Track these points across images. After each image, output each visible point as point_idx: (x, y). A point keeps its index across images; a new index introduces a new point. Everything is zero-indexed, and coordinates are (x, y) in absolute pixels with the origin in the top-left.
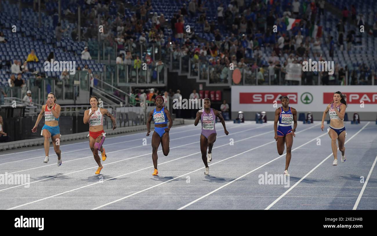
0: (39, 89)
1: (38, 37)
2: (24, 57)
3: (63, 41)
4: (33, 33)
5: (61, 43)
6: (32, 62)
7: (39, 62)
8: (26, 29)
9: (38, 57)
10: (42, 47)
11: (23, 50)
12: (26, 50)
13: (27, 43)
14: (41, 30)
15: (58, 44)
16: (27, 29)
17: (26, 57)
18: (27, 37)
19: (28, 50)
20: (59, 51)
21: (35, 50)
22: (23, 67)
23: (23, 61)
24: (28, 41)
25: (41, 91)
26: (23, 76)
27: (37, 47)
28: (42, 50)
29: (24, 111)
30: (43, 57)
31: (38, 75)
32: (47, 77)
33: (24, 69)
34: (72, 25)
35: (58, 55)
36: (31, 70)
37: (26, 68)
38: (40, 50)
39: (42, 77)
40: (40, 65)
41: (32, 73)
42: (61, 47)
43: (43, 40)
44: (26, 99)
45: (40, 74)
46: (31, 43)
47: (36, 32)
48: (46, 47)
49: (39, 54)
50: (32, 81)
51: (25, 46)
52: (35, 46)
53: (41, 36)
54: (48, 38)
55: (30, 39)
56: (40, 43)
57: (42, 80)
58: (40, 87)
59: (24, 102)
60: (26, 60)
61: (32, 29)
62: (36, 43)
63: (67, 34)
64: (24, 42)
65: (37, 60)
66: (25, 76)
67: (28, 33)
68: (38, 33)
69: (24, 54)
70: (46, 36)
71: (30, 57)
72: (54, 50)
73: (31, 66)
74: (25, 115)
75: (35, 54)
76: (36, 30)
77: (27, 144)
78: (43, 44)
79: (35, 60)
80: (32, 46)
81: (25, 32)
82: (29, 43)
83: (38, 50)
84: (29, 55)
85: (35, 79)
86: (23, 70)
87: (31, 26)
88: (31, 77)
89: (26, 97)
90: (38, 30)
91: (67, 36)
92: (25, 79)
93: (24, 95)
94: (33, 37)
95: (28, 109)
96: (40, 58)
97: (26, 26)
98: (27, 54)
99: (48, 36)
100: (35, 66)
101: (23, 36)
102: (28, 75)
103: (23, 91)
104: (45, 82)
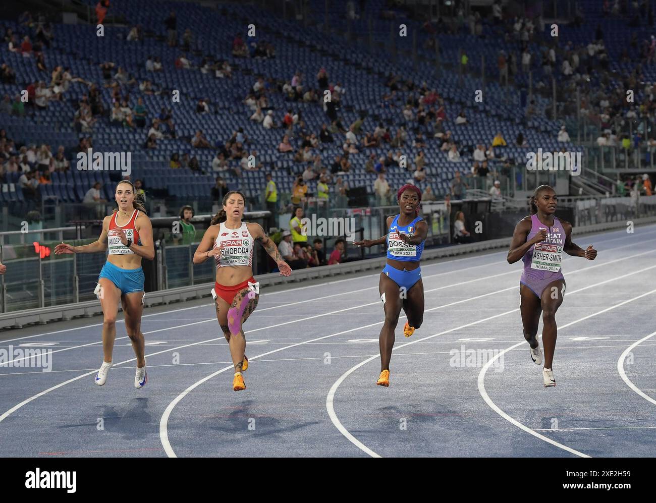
0: (508, 179)
1: (505, 116)
2: (489, 140)
3: (535, 119)
4: (500, 112)
5: (533, 124)
6: (499, 147)
7: (507, 146)
8: (491, 107)
9: (506, 141)
10: (510, 128)
11: (488, 132)
12: (491, 132)
13: (492, 124)
14: (509, 107)
15: (530, 124)
16: (493, 107)
17: (491, 141)
18: (493, 116)
19: (494, 132)
20: (531, 132)
21: (502, 132)
22: (488, 153)
23: (488, 145)
24: (493, 121)
25: (510, 180)
26: (488, 163)
27: (505, 128)
28: (511, 132)
29: (490, 206)
30: (512, 140)
31: (506, 162)
32: (517, 164)
33: (489, 155)
34: (546, 100)
35: (530, 137)
36: (498, 156)
37: (492, 155)
38: (508, 132)
39: (510, 163)
40: (508, 150)
41: (499, 160)
42: (533, 127)
43: (512, 120)
44: (494, 192)
45: (509, 162)
46: (497, 124)
47: (503, 111)
48: (515, 128)
49: (507, 137)
50: (500, 169)
51: (490, 128)
52: (502, 127)
53: (509, 116)
54: (518, 118)
55: (496, 119)
56: (508, 123)
57: (511, 168)
58: (509, 176)
59: (490, 195)
60: (491, 144)
61: (498, 107)
62: (503, 124)
63: (540, 112)
64: (489, 123)
65: (505, 144)
66: (491, 164)
67: (493, 112)
68: (505, 111)
69: (490, 137)
70: (515, 115)
71: (496, 141)
72: (525, 132)
73: (498, 152)
74: (492, 211)
75: (502, 137)
76: (502, 107)
77: (493, 245)
78: (512, 125)
79: (502, 143)
80: (498, 128)
81: (490, 111)
82: (495, 123)
83: (505, 132)
84: (495, 139)
85: (502, 167)
86: (489, 157)
87: (497, 103)
88: (497, 165)
89: (493, 189)
90: (506, 108)
91: (541, 114)
92: (491, 167)
93: (490, 187)
94: (499, 117)
95: (495, 203)
96: (509, 141)
97: (490, 103)
98: (493, 137)
99: (518, 115)
100: (503, 151)
101: (487, 116)
102: (495, 163)
103: (489, 182)
104: (515, 170)
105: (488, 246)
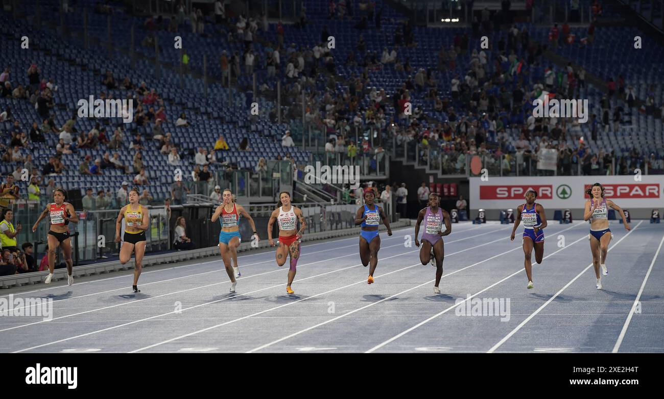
0: (230, 184)
1: (227, 118)
2: (211, 143)
3: (259, 123)
4: (222, 114)
5: (257, 127)
6: (221, 150)
7: (229, 150)
8: (213, 109)
9: (228, 144)
10: (233, 131)
11: (210, 135)
12: (213, 135)
13: (214, 126)
14: (231, 110)
15: (253, 127)
16: (215, 109)
17: (213, 144)
18: (215, 119)
19: (216, 136)
20: (254, 136)
21: (225, 135)
22: (209, 156)
23: (210, 149)
24: (215, 123)
25: (232, 186)
26: (210, 168)
27: (227, 131)
28: (233, 136)
30: (234, 144)
31: (228, 166)
32: (239, 169)
33: (211, 158)
34: (270, 103)
35: (253, 141)
36: (219, 160)
37: (214, 158)
38: (231, 136)
39: (233, 168)
40: (230, 154)
41: (220, 164)
42: (257, 131)
43: (235, 123)
44: (214, 196)
45: (231, 166)
46: (219, 127)
47: (225, 113)
48: (238, 131)
49: (229, 140)
50: (221, 174)
51: (212, 130)
52: (224, 130)
53: (231, 118)
54: (241, 121)
55: (218, 122)
56: (231, 127)
57: (233, 172)
58: (231, 181)
59: (211, 200)
60: (213, 148)
61: (221, 109)
62: (225, 127)
64: (211, 126)
65: (227, 148)
66: (213, 168)
67: (215, 115)
68: (227, 113)
69: (211, 140)
70: (238, 118)
71: (218, 145)
72: (249, 136)
73: (220, 155)
75: (225, 139)
76: (225, 110)
78: (235, 127)
79: (225, 147)
80: (220, 131)
81: (212, 113)
82: (217, 126)
83: (228, 135)
84: (217, 142)
85: (224, 171)
86: (210, 161)
87: (219, 105)
88: (219, 169)
89: (214, 193)
90: (228, 110)
91: (264, 117)
92: (212, 171)
93: (211, 192)
94: (221, 119)
96: (231, 145)
97: (213, 105)
98: (215, 140)
99: (240, 118)
100: (225, 154)
101: (209, 118)
102: (216, 167)
103: (210, 186)
104: (237, 175)
105: (209, 253)
